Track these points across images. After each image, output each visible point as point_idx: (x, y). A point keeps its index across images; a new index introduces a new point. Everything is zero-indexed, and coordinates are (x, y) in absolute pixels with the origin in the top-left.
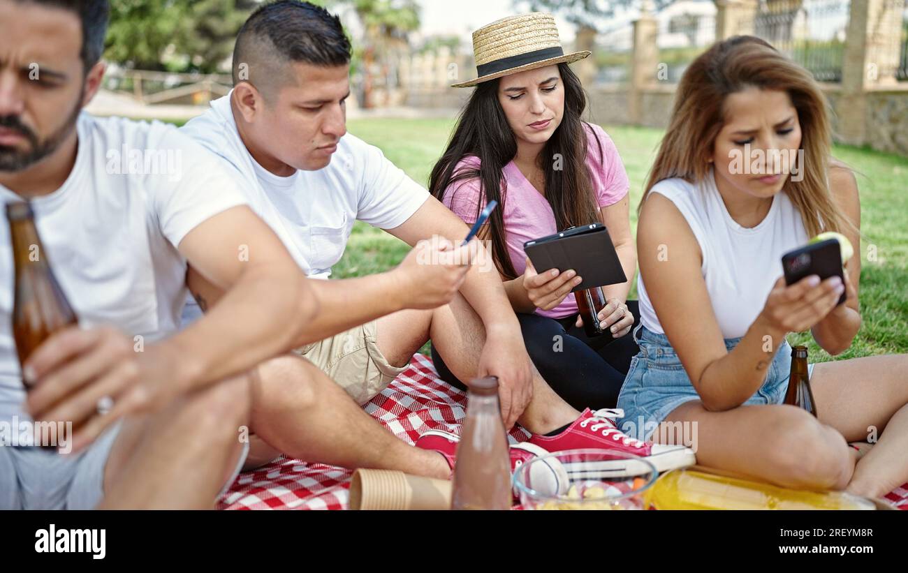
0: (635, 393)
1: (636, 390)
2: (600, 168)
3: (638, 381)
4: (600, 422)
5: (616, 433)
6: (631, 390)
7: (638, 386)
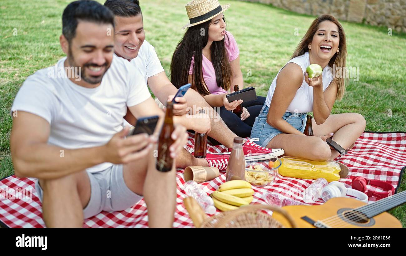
0: (261, 130)
1: (262, 129)
2: (228, 46)
3: (262, 126)
4: (253, 143)
5: (259, 146)
6: (259, 129)
7: (262, 128)
